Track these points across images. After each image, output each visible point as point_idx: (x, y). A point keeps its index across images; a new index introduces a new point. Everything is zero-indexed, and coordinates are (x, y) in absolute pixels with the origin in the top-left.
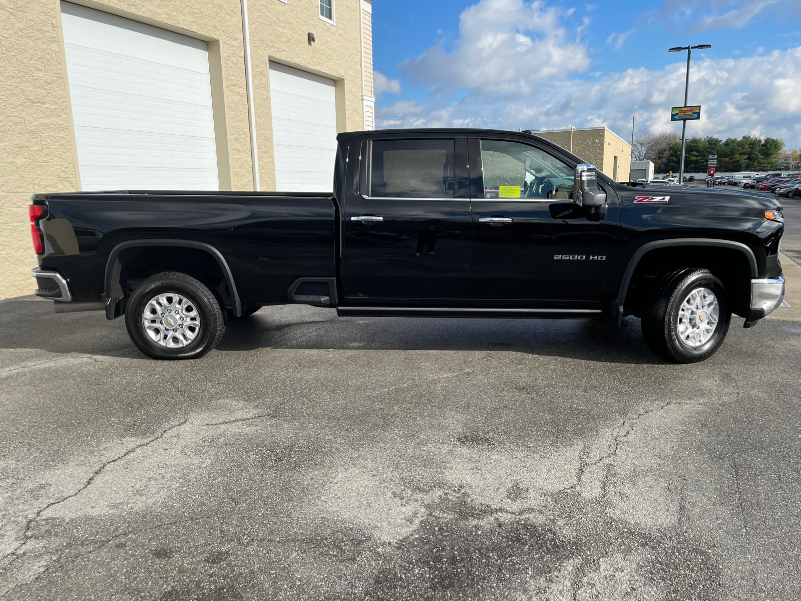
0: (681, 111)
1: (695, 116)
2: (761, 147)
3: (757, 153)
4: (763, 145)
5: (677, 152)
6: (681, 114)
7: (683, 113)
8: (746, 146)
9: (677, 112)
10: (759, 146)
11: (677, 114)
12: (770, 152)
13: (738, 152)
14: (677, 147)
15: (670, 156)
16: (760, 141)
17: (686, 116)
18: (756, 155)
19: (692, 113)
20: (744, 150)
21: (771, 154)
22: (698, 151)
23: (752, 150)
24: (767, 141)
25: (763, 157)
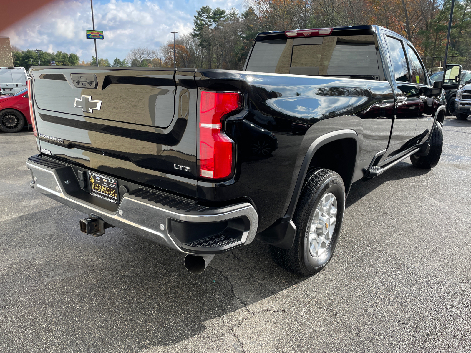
0: (92, 33)
1: (101, 37)
2: (69, 58)
3: (67, 61)
4: (70, 57)
5: (19, 58)
6: (93, 35)
7: (94, 35)
8: (61, 57)
9: (90, 33)
10: (68, 58)
11: (90, 35)
12: (75, 62)
13: (57, 61)
14: (18, 55)
15: (15, 60)
16: (67, 55)
17: (96, 37)
18: (67, 63)
19: (99, 35)
20: (60, 60)
21: (75, 63)
22: (33, 58)
23: (64, 60)
24: (71, 55)
25: (71, 64)
